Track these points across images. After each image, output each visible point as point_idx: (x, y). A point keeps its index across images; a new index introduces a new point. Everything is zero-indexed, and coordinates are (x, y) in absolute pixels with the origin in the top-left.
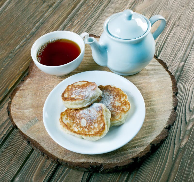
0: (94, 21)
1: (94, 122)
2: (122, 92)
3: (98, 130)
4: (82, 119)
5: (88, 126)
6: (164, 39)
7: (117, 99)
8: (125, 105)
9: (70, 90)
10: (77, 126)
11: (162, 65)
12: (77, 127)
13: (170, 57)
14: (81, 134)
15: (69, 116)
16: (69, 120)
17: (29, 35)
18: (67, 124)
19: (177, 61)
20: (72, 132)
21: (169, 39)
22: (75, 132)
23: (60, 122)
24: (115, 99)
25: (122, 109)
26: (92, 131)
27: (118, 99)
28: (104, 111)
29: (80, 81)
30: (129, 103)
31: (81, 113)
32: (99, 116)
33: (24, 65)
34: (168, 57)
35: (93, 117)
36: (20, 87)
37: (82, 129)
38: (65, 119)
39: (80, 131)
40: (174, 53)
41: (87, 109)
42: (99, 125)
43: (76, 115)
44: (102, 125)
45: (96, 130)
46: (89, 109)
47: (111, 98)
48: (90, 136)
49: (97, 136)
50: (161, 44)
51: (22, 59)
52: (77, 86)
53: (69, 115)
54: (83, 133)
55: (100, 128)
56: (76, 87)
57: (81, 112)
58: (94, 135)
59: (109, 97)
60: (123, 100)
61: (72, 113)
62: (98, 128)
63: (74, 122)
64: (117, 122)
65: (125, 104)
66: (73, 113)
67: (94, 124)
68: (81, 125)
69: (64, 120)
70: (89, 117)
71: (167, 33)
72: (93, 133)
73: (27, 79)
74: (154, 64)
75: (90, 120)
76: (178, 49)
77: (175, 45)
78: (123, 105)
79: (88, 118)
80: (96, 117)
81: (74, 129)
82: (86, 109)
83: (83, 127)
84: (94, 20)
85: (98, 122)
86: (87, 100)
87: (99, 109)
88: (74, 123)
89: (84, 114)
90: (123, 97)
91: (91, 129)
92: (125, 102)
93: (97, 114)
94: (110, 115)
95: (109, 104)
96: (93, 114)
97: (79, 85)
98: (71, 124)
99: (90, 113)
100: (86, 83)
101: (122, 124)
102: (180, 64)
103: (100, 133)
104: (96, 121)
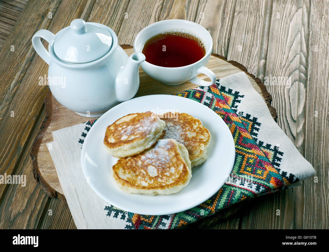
0: (118, 27)
1: (168, 166)
2: (190, 117)
3: (178, 176)
4: (148, 167)
5: (162, 175)
6: (226, 34)
7: (187, 129)
8: (202, 133)
9: (115, 132)
10: (144, 178)
11: (239, 68)
12: (144, 180)
13: (243, 56)
14: (155, 187)
15: (126, 168)
16: (128, 174)
17: (24, 63)
18: (128, 180)
19: (255, 60)
20: (139, 188)
21: (233, 33)
22: (144, 188)
23: (116, 179)
24: (185, 129)
25: (200, 140)
26: (169, 179)
27: (189, 127)
28: (178, 148)
29: (124, 116)
30: (206, 130)
31: (143, 160)
32: (172, 156)
33: (33, 108)
34: (241, 57)
35: (163, 159)
36: (43, 137)
37: (152, 180)
38: (122, 174)
39: (151, 184)
40: (247, 50)
41: (152, 151)
42: (176, 169)
43: (137, 164)
44: (181, 168)
45: (175, 176)
46: (153, 150)
47: (179, 129)
48: (169, 187)
49: (179, 185)
50: (225, 41)
51: (28, 99)
52: (123, 123)
53: (126, 166)
54: (156, 185)
55: (179, 173)
56: (122, 126)
57: (143, 157)
58: (174, 184)
59: (175, 128)
60: (197, 128)
61: (129, 162)
62: (176, 174)
63: (137, 174)
64: (198, 159)
65: (200, 132)
66: (131, 163)
67: (168, 169)
68: (149, 175)
69: (121, 176)
70: (158, 161)
71: (228, 25)
72: (171, 181)
73: (49, 124)
74: (227, 68)
75: (160, 165)
76: (250, 44)
77: (244, 40)
78: (199, 134)
79: (157, 163)
80: (168, 158)
81: (140, 183)
82: (150, 152)
83: (153, 178)
84: (117, 25)
85: (173, 165)
86: (150, 137)
87: (169, 147)
88: (137, 176)
89: (149, 158)
90: (195, 124)
91: (167, 176)
92: (201, 129)
93: (169, 155)
94: (186, 151)
95: (178, 137)
96: (164, 156)
97: (125, 122)
98: (134, 179)
99: (157, 156)
100: (136, 115)
101: (204, 161)
102: (259, 63)
103: (183, 180)
104: (171, 164)
